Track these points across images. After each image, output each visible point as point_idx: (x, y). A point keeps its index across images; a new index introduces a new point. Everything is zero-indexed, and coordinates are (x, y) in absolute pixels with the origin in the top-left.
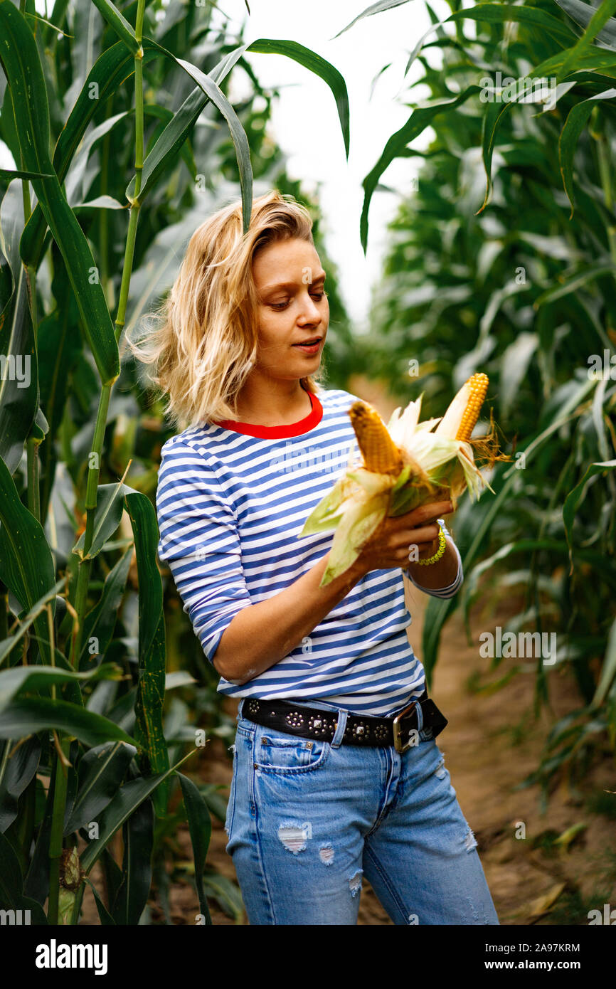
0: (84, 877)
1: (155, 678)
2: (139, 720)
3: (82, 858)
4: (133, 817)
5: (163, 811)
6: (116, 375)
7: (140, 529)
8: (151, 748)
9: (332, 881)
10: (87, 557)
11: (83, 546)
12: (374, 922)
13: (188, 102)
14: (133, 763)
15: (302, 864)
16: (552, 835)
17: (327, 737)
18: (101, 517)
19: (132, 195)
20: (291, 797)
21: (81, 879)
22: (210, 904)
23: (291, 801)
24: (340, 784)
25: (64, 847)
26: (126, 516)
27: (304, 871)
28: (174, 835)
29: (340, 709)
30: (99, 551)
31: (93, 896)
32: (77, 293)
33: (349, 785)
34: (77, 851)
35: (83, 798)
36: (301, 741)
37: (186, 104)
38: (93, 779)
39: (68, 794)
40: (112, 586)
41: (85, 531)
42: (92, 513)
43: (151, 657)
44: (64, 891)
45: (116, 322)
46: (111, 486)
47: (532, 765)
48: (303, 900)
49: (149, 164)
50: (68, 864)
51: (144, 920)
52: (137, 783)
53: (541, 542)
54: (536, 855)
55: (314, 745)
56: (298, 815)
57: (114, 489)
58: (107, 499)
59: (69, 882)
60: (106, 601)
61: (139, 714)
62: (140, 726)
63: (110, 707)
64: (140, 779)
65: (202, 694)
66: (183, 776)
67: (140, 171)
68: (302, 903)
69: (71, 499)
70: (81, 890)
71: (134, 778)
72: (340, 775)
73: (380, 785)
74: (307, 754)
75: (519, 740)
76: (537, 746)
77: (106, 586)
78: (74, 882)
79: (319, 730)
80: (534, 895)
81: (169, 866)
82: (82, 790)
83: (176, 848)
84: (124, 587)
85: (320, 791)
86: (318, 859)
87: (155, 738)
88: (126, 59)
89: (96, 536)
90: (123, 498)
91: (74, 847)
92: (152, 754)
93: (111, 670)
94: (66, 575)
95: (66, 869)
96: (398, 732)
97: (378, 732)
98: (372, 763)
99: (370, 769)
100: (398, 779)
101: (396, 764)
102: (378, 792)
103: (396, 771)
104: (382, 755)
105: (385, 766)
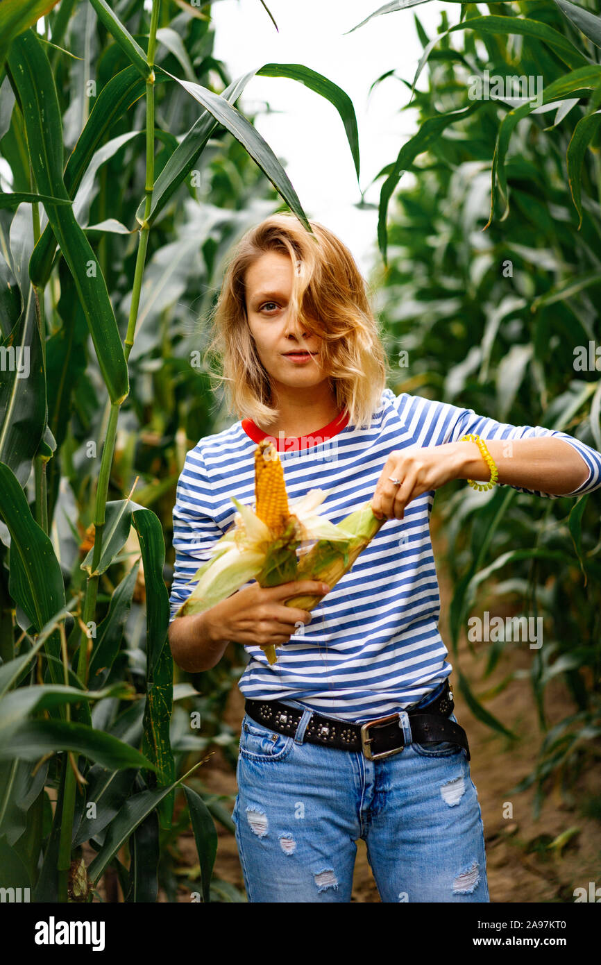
0: (92, 889)
1: (163, 691)
2: (147, 733)
3: (89, 870)
4: (139, 830)
5: (169, 822)
6: (125, 394)
7: (147, 545)
8: (158, 761)
9: (293, 871)
10: (96, 573)
11: (91, 563)
13: (196, 126)
14: (139, 777)
15: (266, 849)
16: (546, 839)
17: (290, 733)
18: (108, 534)
19: (142, 217)
20: (256, 783)
21: (89, 891)
23: (257, 786)
24: (304, 780)
25: (72, 860)
26: (133, 530)
27: (267, 855)
28: (175, 843)
29: (306, 707)
30: (108, 565)
32: (88, 314)
33: (316, 782)
34: (85, 863)
36: (269, 733)
37: (195, 127)
38: (100, 792)
39: (76, 808)
40: (119, 601)
41: (93, 547)
42: (100, 530)
43: (159, 671)
45: (125, 341)
46: (119, 503)
47: (528, 770)
48: (268, 884)
49: (158, 187)
50: (76, 876)
52: (144, 794)
53: (538, 551)
54: (530, 859)
55: (279, 738)
56: (262, 802)
57: (121, 505)
58: (114, 516)
59: (77, 894)
60: (113, 616)
61: (146, 724)
62: (148, 739)
63: (112, 721)
64: (146, 791)
65: (202, 702)
66: (187, 787)
67: (150, 194)
68: (268, 887)
69: (74, 514)
71: (140, 791)
72: (305, 771)
73: (354, 788)
74: (270, 745)
77: (113, 601)
78: (82, 894)
79: (285, 725)
83: (176, 855)
84: (131, 601)
85: (282, 782)
86: (280, 847)
87: (162, 751)
88: (137, 82)
89: (104, 553)
90: (130, 515)
91: (81, 859)
92: (158, 769)
93: (123, 689)
94: (77, 594)
95: (74, 881)
96: (366, 739)
97: (345, 736)
98: (341, 767)
99: (340, 771)
100: (372, 787)
101: (367, 771)
102: (352, 796)
103: (370, 777)
104: (353, 759)
105: (358, 771)
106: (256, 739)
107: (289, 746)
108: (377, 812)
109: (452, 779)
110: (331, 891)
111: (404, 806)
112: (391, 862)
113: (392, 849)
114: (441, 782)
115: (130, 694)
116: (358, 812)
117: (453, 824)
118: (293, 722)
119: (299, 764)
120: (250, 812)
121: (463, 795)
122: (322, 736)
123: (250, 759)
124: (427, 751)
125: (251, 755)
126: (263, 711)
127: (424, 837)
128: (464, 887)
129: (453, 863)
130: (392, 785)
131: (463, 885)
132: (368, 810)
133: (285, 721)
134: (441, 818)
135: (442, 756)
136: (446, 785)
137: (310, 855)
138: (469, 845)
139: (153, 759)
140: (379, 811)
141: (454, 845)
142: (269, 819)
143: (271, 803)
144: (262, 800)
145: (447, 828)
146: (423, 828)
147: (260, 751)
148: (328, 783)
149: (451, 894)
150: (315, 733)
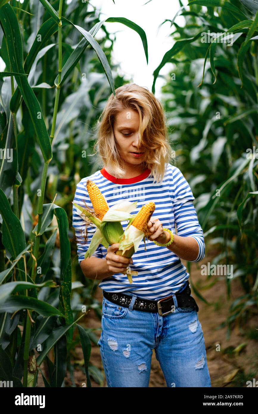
1: (67, 285)
2: (61, 302)
3: (37, 360)
4: (58, 343)
5: (71, 340)
6: (50, 158)
7: (61, 223)
8: (66, 314)
9: (129, 365)
10: (39, 234)
11: (37, 230)
12: (158, 386)
14: (58, 320)
15: (117, 356)
16: (232, 348)
17: (127, 306)
18: (44, 218)
19: (57, 83)
20: (112, 328)
21: (37, 369)
22: (90, 379)
23: (112, 330)
24: (133, 326)
25: (29, 356)
26: (54, 217)
27: (117, 358)
28: (74, 350)
29: (134, 295)
30: (44, 232)
31: (41, 375)
32: (34, 124)
33: (138, 326)
34: (35, 357)
35: (37, 335)
36: (117, 306)
37: (79, 44)
38: (41, 327)
39: (31, 334)
40: (49, 246)
41: (38, 223)
42: (41, 216)
43: (66, 276)
44: (30, 374)
45: (51, 136)
47: (224, 319)
49: (64, 70)
50: (31, 363)
51: (63, 385)
52: (60, 328)
53: (228, 226)
54: (225, 356)
55: (122, 308)
56: (115, 336)
57: (50, 206)
58: (47, 210)
59: (32, 370)
60: (46, 253)
61: (61, 299)
62: (61, 305)
63: (47, 297)
65: (86, 290)
66: (79, 325)
67: (60, 73)
68: (118, 372)
69: (30, 210)
70: (36, 373)
72: (133, 322)
73: (154, 328)
74: (118, 311)
75: (218, 308)
76: (225, 310)
77: (46, 247)
78: (34, 370)
79: (124, 302)
80: (225, 374)
81: (72, 362)
82: (37, 331)
83: (75, 355)
84: (54, 247)
85: (124, 327)
86: (123, 355)
87: (68, 310)
88: (54, 25)
89: (42, 226)
90: (53, 210)
91: (33, 355)
92: (66, 317)
93: (51, 283)
94: (30, 243)
95: (30, 365)
96: (159, 307)
97: (151, 306)
98: (149, 319)
99: (148, 321)
100: (162, 327)
101: (160, 320)
102: (153, 331)
103: (161, 323)
104: (154, 316)
105: (156, 321)
106: (111, 309)
107: (127, 311)
108: (163, 337)
109: (193, 321)
110: (144, 372)
111: (174, 334)
112: (169, 358)
113: (169, 353)
114: (189, 323)
115: (54, 285)
116: (155, 338)
117: (194, 340)
118: (128, 301)
119: (131, 319)
120: (110, 340)
121: (197, 328)
122: (141, 307)
123: (109, 318)
124: (183, 310)
125: (109, 316)
126: (114, 297)
127: (183, 347)
128: (199, 366)
129: (195, 356)
130: (170, 325)
131: (199, 365)
132: (160, 336)
133: (124, 301)
134: (189, 338)
135: (188, 312)
136: (191, 324)
137: (136, 357)
138: (200, 348)
139: (64, 313)
140: (164, 337)
141: (195, 349)
142: (118, 343)
143: (119, 336)
144: (115, 335)
145: (192, 342)
146: (182, 343)
147: (113, 314)
148: (143, 326)
149: (195, 369)
150: (138, 305)
